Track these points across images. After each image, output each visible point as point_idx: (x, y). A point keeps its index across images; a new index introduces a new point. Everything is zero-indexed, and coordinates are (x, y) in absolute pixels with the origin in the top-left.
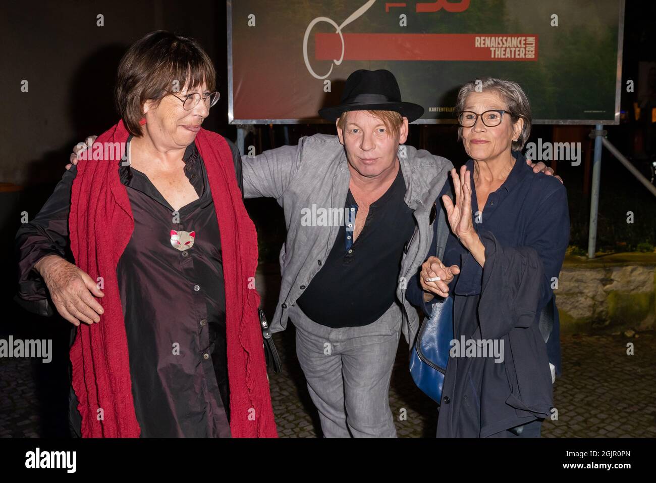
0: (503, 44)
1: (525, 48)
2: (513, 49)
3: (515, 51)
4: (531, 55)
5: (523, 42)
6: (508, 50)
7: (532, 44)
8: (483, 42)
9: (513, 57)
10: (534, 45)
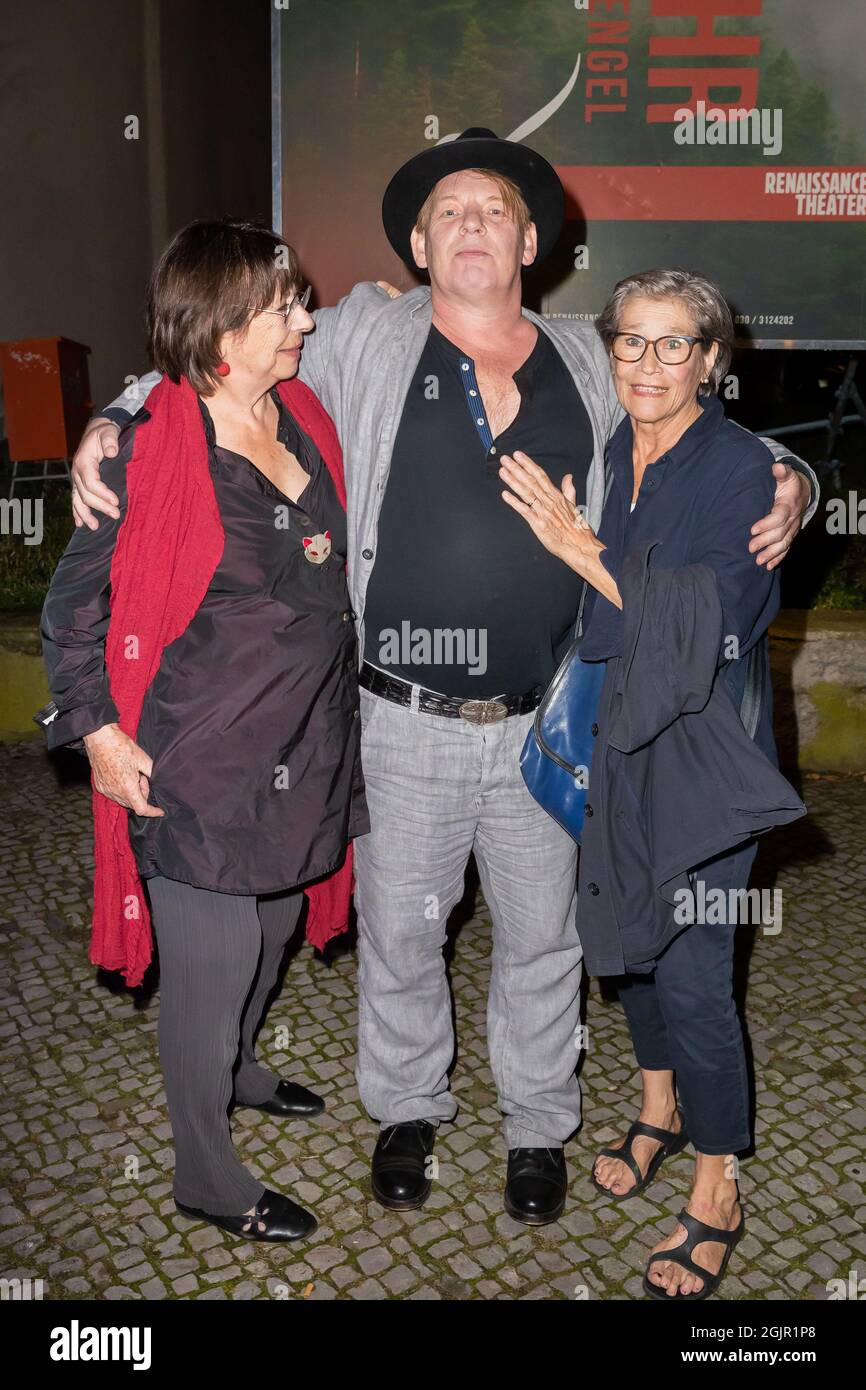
0: (823, 186)
3: (845, 201)
5: (863, 182)
6: (832, 199)
8: (781, 183)
9: (841, 213)
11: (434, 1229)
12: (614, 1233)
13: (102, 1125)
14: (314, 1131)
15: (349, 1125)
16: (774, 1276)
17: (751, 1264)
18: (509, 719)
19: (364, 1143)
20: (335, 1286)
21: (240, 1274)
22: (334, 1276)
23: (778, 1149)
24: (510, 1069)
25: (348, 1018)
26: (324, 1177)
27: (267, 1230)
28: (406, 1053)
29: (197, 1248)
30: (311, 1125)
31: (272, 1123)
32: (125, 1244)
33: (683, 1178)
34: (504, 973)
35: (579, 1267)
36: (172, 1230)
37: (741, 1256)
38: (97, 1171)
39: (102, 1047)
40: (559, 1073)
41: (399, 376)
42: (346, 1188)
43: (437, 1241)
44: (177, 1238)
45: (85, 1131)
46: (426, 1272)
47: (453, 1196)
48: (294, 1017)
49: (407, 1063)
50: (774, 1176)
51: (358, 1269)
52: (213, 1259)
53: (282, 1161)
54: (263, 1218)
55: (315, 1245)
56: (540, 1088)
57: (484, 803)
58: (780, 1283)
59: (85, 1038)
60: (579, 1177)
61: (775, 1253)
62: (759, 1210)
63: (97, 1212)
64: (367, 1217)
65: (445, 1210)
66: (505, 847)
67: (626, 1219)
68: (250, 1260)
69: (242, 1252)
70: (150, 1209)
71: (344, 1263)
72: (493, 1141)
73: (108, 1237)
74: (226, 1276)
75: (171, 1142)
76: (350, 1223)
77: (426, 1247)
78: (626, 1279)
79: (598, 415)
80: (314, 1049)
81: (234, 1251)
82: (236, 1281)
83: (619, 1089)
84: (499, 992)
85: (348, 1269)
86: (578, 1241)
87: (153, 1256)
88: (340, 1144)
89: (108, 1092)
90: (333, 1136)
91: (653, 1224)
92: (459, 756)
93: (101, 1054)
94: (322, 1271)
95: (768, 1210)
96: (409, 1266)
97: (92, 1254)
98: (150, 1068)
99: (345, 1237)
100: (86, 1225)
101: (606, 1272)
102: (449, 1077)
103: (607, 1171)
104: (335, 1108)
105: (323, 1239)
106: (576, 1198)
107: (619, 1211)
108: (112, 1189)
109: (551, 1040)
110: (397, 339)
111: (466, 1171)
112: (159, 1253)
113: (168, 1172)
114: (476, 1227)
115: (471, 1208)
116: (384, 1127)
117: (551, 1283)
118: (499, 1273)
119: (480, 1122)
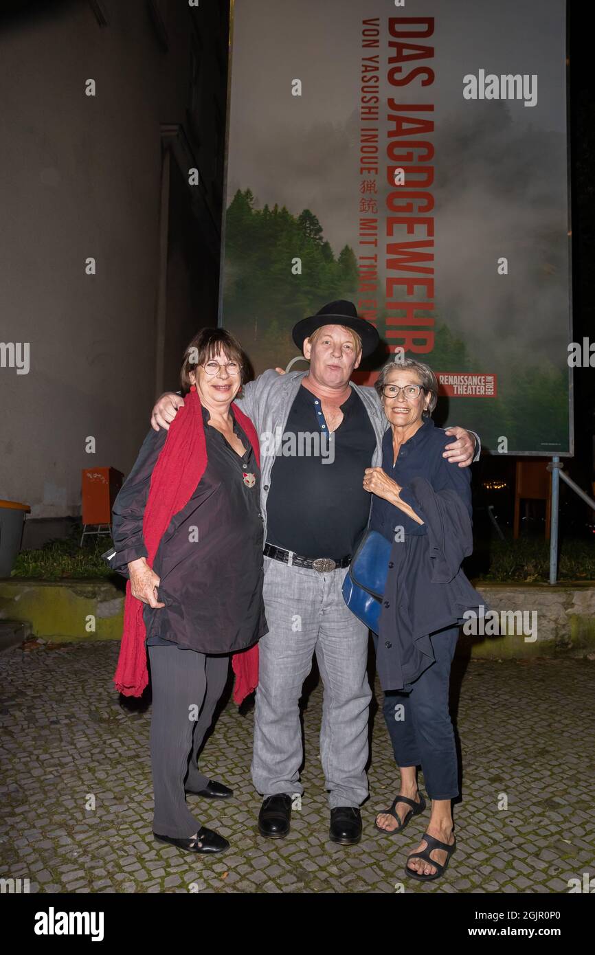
0: (465, 382)
1: (485, 386)
2: (474, 387)
3: (476, 388)
4: (490, 392)
5: (483, 381)
6: (469, 386)
7: (491, 382)
8: (447, 379)
9: (474, 393)
10: (493, 383)
11: (292, 848)
12: (387, 850)
13: (115, 802)
14: (227, 805)
15: (246, 803)
16: (473, 869)
17: (461, 863)
18: (337, 570)
19: (254, 810)
20: (239, 874)
21: (188, 868)
22: (239, 869)
23: (471, 813)
24: (331, 765)
25: (246, 758)
26: (233, 825)
27: (203, 847)
28: (278, 757)
29: (165, 857)
30: (226, 803)
31: (205, 802)
32: (126, 854)
33: (422, 825)
34: (329, 713)
35: (370, 865)
36: (151, 848)
37: (455, 860)
38: (112, 821)
39: (116, 768)
40: (358, 767)
41: (285, 405)
42: (245, 830)
43: (294, 853)
44: (154, 852)
45: (106, 804)
46: (288, 868)
47: (302, 834)
48: (217, 757)
49: (279, 763)
50: (469, 824)
51: (251, 866)
52: (173, 862)
53: (210, 818)
54: (201, 840)
55: (228, 856)
56: (348, 775)
57: (324, 614)
58: (476, 871)
59: (108, 764)
60: (368, 825)
61: (473, 858)
62: (463, 839)
63: (111, 840)
64: (256, 843)
65: (298, 840)
66: (333, 639)
67: (393, 843)
68: (194, 862)
69: (189, 859)
70: (140, 839)
71: (245, 864)
72: (322, 810)
73: (117, 851)
74: (180, 869)
75: (152, 810)
76: (247, 846)
77: (288, 856)
78: (395, 870)
79: (378, 428)
80: (227, 770)
81: (185, 858)
82: (186, 871)
83: (387, 787)
84: (327, 724)
85: (246, 866)
86: (369, 854)
87: (141, 859)
88: (241, 811)
89: (119, 787)
90: (237, 808)
91: (408, 846)
92: (312, 588)
93: (115, 771)
94: (232, 867)
95: (467, 839)
96: (279, 865)
97: (108, 858)
98: (141, 777)
99: (245, 852)
100: (106, 845)
101: (384, 867)
102: (300, 773)
103: (383, 820)
104: (238, 795)
105: (233, 853)
106: (367, 835)
107: (390, 840)
108: (119, 830)
109: (353, 749)
110: (285, 389)
111: (308, 823)
112: (144, 859)
113: (150, 823)
114: (314, 848)
115: (311, 839)
116: (265, 798)
117: (356, 873)
118: (327, 868)
119: (315, 802)
